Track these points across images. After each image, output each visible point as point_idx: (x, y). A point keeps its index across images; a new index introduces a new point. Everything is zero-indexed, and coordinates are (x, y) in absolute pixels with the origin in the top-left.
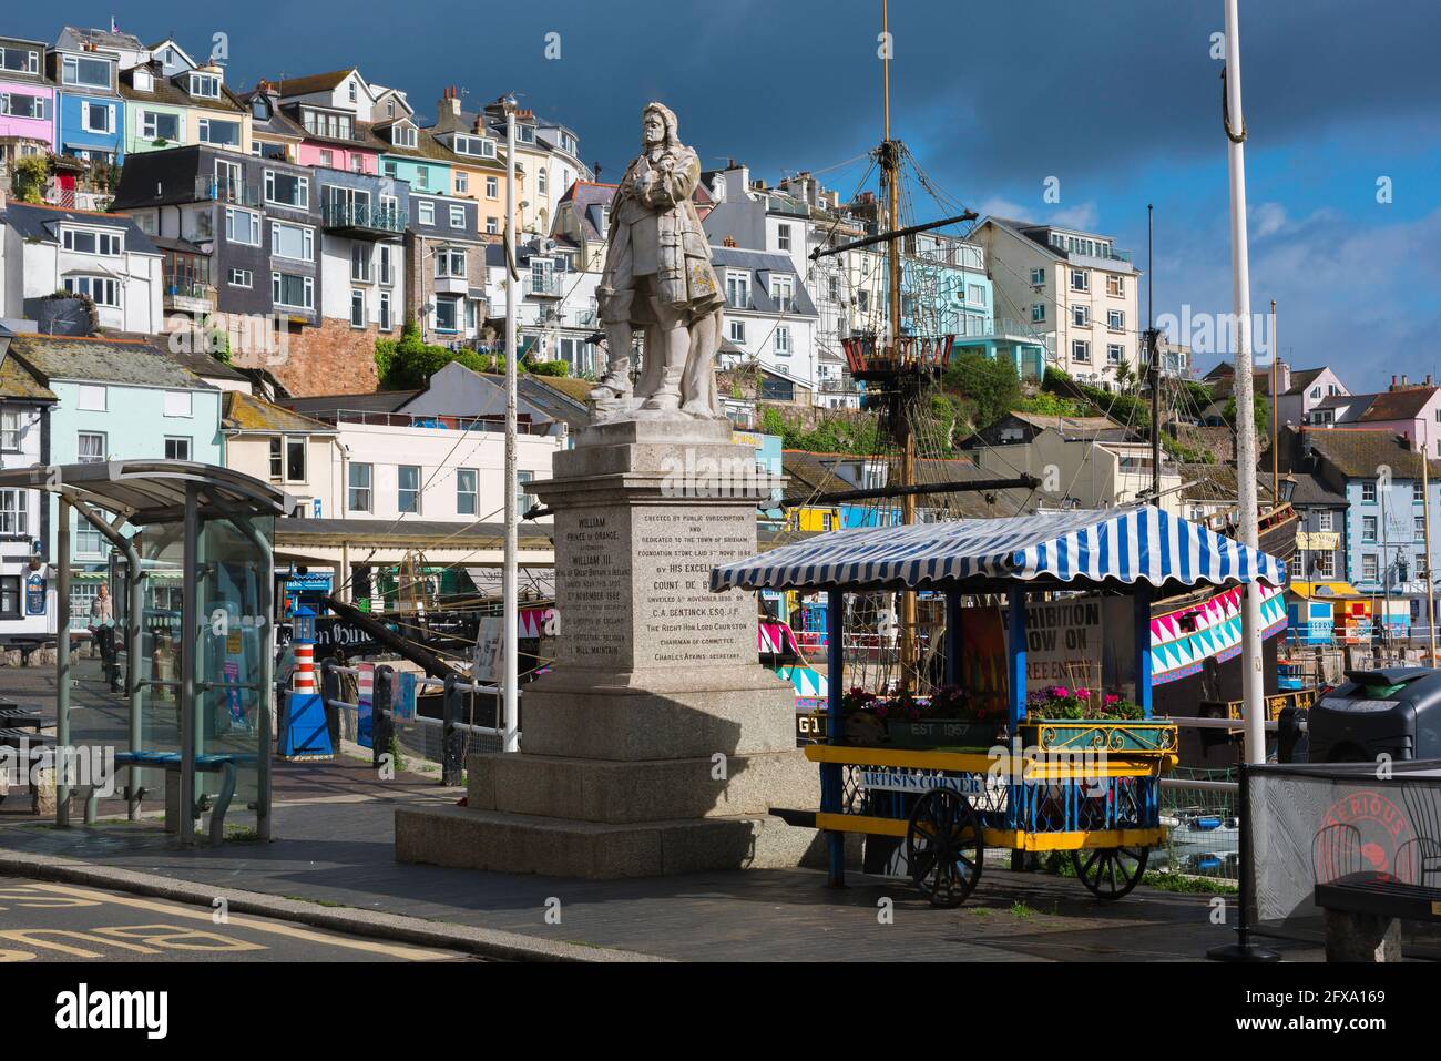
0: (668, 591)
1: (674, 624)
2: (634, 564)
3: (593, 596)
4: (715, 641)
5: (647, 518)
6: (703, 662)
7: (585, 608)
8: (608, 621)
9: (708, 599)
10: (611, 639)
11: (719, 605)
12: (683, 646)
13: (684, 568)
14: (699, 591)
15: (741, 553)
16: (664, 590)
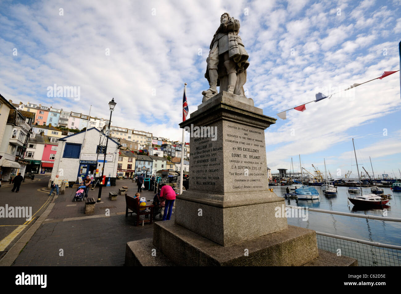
0: (236, 158)
1: (240, 173)
2: (224, 145)
3: (204, 161)
4: (254, 180)
5: (229, 126)
6: (251, 189)
7: (200, 166)
8: (211, 171)
9: (251, 163)
10: (212, 178)
11: (255, 165)
12: (243, 182)
13: (243, 149)
14: (248, 159)
15: (261, 146)
16: (235, 157)
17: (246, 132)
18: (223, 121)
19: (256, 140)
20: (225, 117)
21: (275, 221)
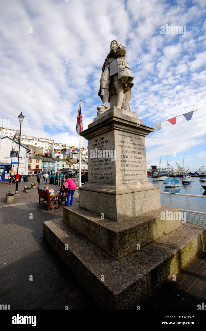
1: (127, 169)
2: (116, 149)
3: (100, 161)
4: (138, 175)
5: (119, 135)
6: (135, 181)
7: (97, 165)
8: (105, 168)
9: (135, 162)
10: (107, 174)
11: (138, 164)
12: (130, 176)
13: (129, 152)
14: (133, 159)
15: (142, 149)
16: (124, 158)
17: (132, 139)
18: (115, 131)
19: (139, 145)
20: (116, 127)
21: (152, 203)
